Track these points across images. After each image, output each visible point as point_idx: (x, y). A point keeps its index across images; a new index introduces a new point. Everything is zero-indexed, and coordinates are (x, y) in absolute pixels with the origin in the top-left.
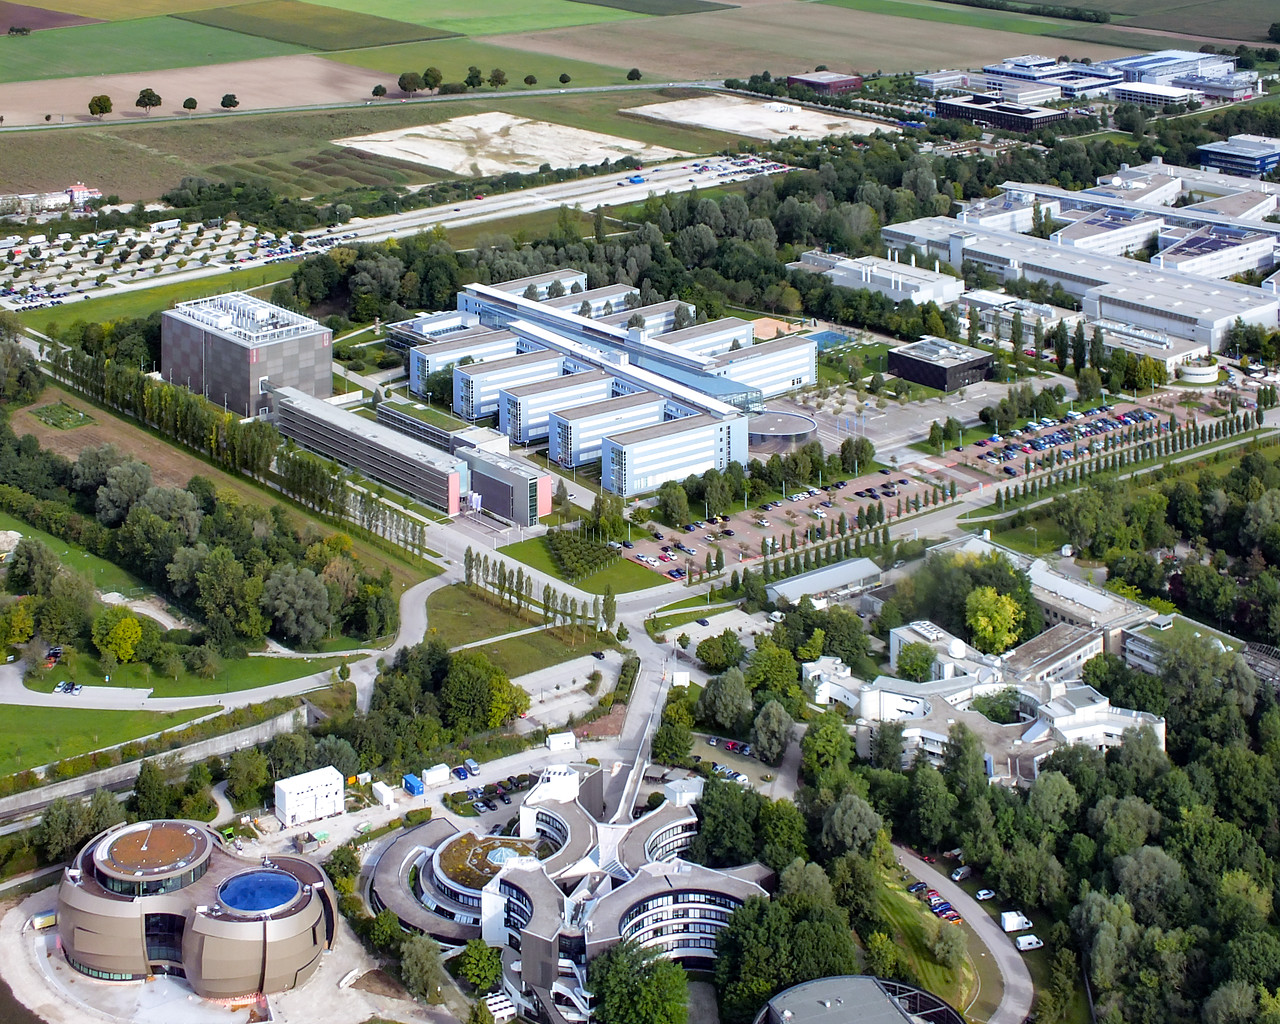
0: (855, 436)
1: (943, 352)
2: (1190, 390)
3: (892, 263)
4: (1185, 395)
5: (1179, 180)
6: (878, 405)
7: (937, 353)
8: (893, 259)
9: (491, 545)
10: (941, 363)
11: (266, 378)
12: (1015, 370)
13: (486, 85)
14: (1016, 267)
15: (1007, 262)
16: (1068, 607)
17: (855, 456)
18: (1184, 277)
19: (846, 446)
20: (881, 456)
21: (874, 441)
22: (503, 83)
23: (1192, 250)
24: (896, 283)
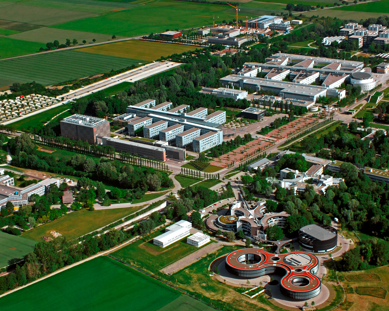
0: (246, 133)
1: (254, 110)
2: (315, 113)
3: (227, 89)
4: (314, 114)
5: (288, 58)
6: (245, 125)
7: (253, 111)
8: (227, 88)
9: (179, 166)
10: (255, 113)
11: (97, 135)
12: (272, 113)
13: (71, 44)
14: (259, 87)
15: (256, 85)
16: (313, 162)
17: (248, 138)
18: (302, 85)
19: (246, 136)
20: (253, 137)
21: (250, 133)
22: (77, 43)
23: (300, 78)
24: (232, 94)
